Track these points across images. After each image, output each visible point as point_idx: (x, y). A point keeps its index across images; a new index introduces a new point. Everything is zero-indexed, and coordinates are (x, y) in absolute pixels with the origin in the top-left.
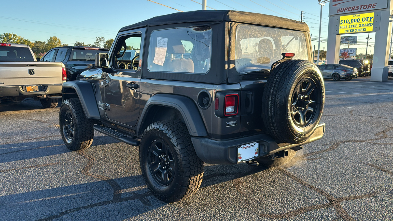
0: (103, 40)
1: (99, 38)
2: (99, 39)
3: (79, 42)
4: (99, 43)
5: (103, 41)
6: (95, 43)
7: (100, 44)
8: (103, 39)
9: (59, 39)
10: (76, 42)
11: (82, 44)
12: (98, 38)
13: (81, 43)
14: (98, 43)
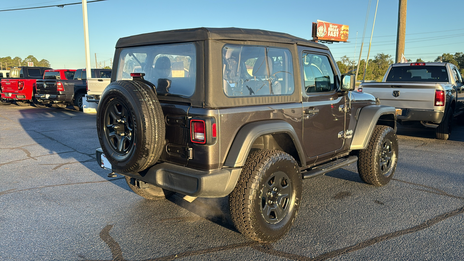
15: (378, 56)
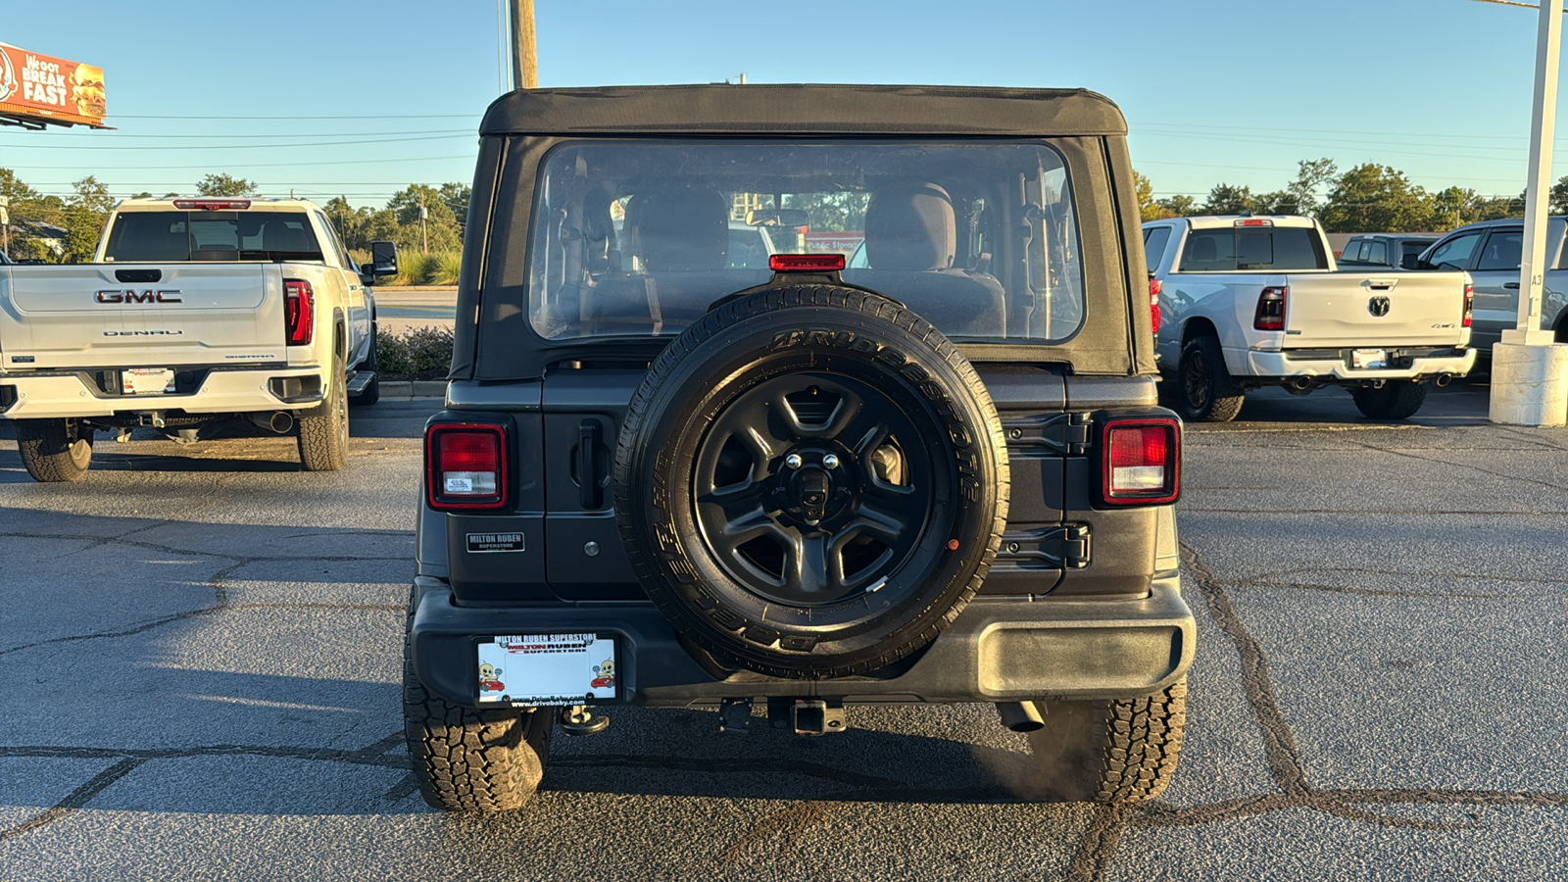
0: (1326, 173)
1: (1310, 163)
2: (1311, 171)
3: (1228, 187)
4: (1311, 182)
5: (1326, 177)
6: (1294, 185)
7: (1312, 187)
8: (1327, 168)
9: (1147, 179)
10: (1214, 187)
11: (1241, 194)
12: (1308, 166)
13: (1236, 188)
14: (1304, 184)
15: (211, 183)
